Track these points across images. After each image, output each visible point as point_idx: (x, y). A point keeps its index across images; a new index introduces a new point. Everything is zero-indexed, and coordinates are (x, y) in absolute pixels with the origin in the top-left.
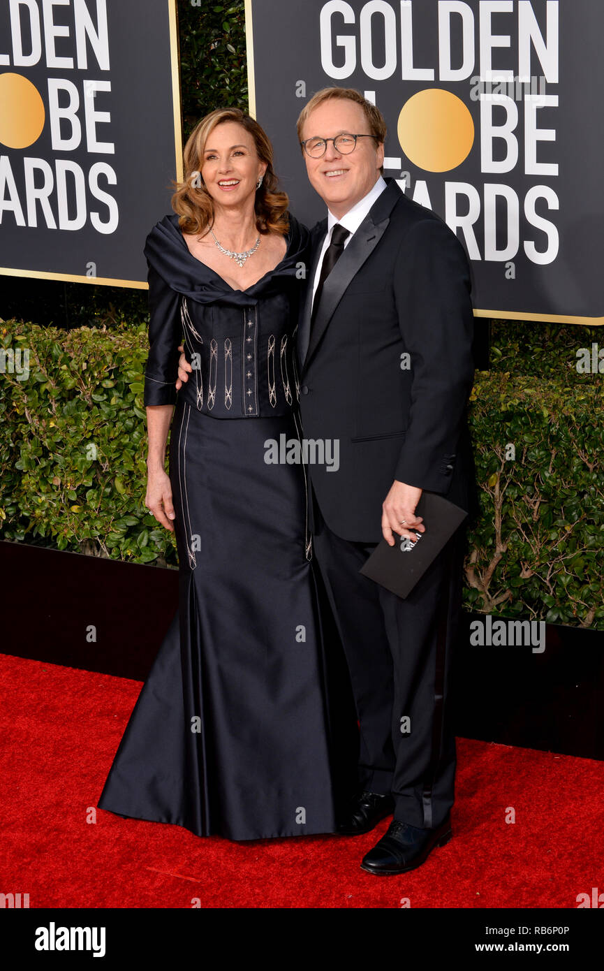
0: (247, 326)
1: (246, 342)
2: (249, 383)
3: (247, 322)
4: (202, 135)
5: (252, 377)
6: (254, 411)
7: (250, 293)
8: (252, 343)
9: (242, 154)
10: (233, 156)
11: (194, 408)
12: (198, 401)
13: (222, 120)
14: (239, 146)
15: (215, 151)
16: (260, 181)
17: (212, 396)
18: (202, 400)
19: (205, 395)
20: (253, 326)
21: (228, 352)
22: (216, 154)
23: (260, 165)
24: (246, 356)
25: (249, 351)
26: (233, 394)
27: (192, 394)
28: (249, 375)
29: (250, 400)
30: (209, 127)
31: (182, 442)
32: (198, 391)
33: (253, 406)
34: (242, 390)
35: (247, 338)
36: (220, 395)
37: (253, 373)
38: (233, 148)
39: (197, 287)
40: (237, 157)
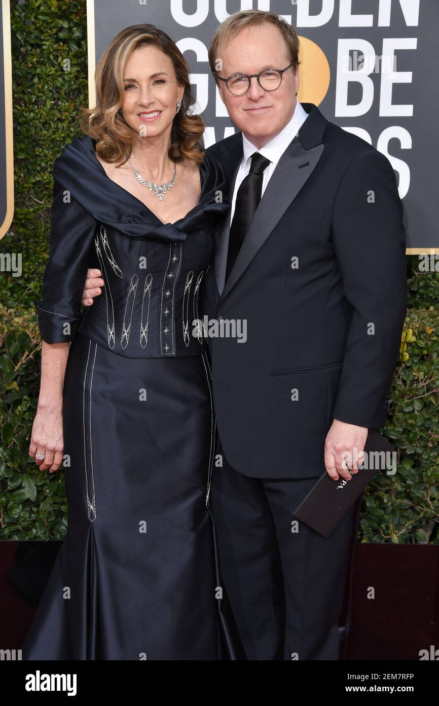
0: (172, 260)
1: (167, 277)
2: (166, 321)
3: (172, 257)
4: (119, 63)
5: (169, 314)
6: (170, 350)
7: (181, 226)
8: (172, 279)
9: (163, 81)
10: (153, 84)
11: (104, 347)
12: (109, 340)
13: (138, 45)
14: (159, 74)
15: (134, 81)
16: (179, 105)
17: (126, 334)
18: (114, 339)
19: (118, 333)
20: (177, 262)
21: (148, 288)
22: (135, 84)
23: (179, 89)
24: (165, 292)
25: (168, 286)
26: (149, 333)
27: (102, 331)
28: (167, 312)
29: (166, 339)
30: (126, 53)
31: (88, 383)
32: (109, 329)
33: (170, 345)
34: (158, 327)
35: (168, 273)
36: (135, 334)
37: (170, 311)
38: (153, 76)
39: (123, 219)
40: (157, 86)
